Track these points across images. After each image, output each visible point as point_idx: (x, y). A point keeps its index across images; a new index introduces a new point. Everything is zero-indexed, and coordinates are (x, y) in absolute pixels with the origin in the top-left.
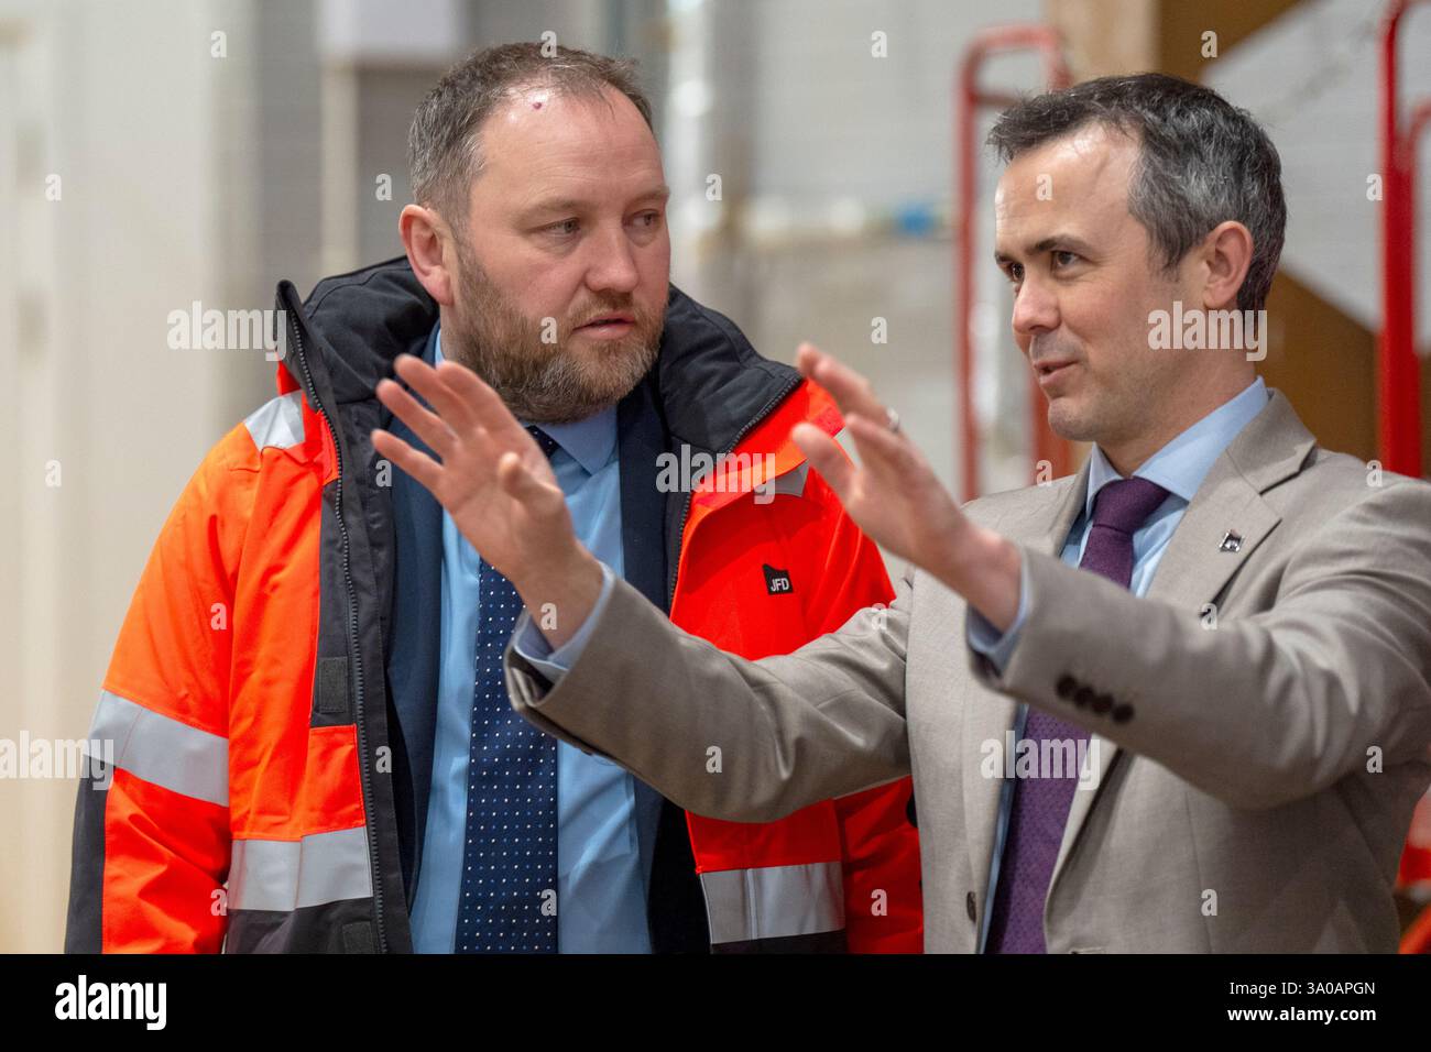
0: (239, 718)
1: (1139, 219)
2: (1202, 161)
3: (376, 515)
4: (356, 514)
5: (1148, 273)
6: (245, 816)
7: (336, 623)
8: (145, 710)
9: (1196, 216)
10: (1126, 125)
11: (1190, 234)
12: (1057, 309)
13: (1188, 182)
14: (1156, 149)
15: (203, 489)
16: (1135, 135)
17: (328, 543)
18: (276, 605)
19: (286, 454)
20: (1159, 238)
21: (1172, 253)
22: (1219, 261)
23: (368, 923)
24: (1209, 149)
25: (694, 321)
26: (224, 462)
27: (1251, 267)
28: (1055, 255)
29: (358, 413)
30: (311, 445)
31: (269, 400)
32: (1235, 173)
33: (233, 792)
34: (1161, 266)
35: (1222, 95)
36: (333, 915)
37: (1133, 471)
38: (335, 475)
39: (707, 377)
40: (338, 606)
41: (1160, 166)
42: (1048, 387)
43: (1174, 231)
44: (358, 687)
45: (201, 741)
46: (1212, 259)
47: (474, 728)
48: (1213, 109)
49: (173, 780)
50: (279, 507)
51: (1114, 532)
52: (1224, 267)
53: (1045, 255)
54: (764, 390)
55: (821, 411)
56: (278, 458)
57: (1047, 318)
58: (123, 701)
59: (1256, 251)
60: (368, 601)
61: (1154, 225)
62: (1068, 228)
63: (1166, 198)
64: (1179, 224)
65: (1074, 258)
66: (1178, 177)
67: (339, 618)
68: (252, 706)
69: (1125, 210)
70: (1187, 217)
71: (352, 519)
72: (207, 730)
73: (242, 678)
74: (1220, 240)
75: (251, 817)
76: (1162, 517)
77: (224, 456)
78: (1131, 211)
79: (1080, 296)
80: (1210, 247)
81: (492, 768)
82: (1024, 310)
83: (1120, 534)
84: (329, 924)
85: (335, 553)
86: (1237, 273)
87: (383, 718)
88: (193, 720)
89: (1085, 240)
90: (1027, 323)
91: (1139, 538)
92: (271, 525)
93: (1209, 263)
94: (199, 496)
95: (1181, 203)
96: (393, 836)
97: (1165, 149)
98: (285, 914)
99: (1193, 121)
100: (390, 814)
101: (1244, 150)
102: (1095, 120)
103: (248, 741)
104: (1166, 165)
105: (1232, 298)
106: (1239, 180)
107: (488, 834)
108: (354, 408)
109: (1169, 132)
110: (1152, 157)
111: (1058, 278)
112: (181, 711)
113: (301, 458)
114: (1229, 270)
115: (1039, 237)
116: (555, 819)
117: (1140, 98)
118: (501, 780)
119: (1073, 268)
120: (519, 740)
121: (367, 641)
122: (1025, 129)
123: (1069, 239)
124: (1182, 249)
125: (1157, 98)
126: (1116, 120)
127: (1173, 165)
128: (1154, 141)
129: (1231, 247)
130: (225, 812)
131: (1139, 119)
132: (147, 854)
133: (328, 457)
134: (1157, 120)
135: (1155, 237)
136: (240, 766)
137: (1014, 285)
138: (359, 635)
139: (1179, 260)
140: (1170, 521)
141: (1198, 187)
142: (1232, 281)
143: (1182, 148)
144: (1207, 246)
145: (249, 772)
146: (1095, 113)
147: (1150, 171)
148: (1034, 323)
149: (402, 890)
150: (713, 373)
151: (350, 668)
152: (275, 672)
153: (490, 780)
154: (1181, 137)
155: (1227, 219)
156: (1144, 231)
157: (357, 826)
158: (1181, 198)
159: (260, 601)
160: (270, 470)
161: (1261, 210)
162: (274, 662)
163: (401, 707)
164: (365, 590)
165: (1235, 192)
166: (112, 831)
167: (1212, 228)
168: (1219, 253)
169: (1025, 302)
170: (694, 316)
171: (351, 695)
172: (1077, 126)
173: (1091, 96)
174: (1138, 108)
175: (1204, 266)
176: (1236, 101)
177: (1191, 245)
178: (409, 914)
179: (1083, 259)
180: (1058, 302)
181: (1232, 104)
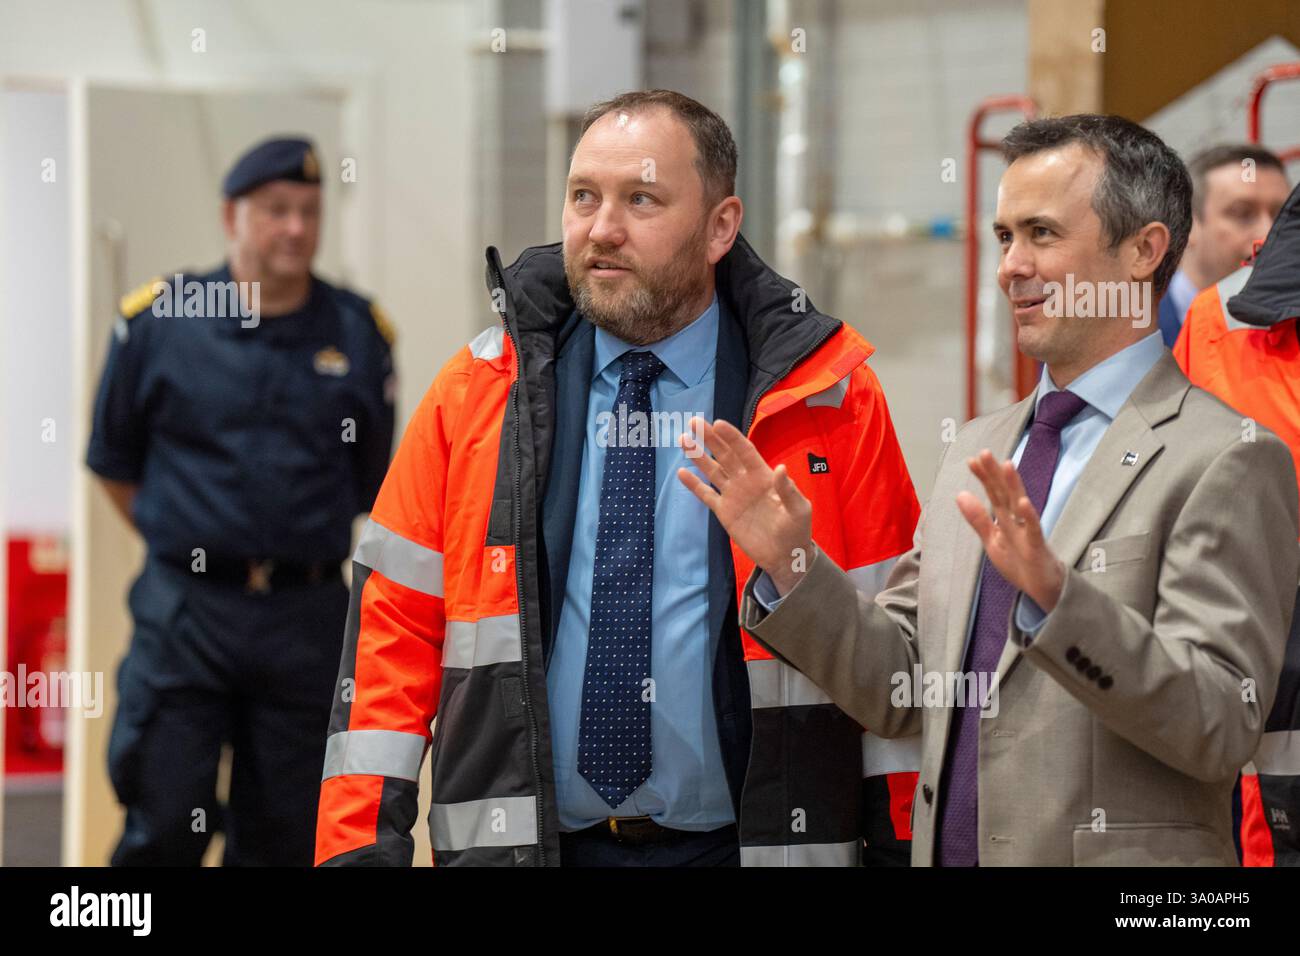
0: (451, 540)
1: (1097, 212)
2: (1144, 178)
3: (541, 406)
4: (525, 405)
5: (1097, 248)
6: (452, 605)
7: (506, 478)
8: (391, 532)
9: (1135, 216)
10: (1097, 147)
11: (1129, 227)
12: (1034, 265)
13: (1133, 190)
14: (1114, 167)
15: (437, 387)
16: (1102, 155)
17: (507, 423)
18: (475, 465)
19: (488, 363)
20: (1108, 227)
21: (1114, 240)
22: (1145, 248)
23: (517, 678)
24: (1149, 172)
25: (772, 287)
26: (452, 369)
27: (1167, 255)
28: (1036, 229)
29: (538, 340)
30: (505, 359)
31: (485, 329)
32: (1164, 190)
33: (446, 589)
34: (1106, 245)
35: (1161, 138)
36: (495, 672)
37: (1064, 385)
38: (515, 379)
39: (777, 325)
40: (508, 466)
41: (1116, 177)
42: (1021, 317)
43: (1120, 225)
44: (517, 521)
45: (426, 554)
46: (1141, 245)
47: (598, 553)
48: (1155, 145)
49: (408, 580)
50: (481, 399)
51: (1047, 427)
52: (1148, 253)
53: (1029, 229)
54: (812, 335)
55: (851, 349)
56: (483, 367)
57: (1024, 269)
58: (379, 526)
59: (1170, 245)
60: (528, 462)
61: (1106, 217)
62: (1048, 212)
63: (1117, 200)
64: (1123, 219)
65: (1048, 232)
66: (1127, 188)
67: (509, 474)
68: (458, 532)
69: (1089, 204)
70: (1129, 215)
71: (523, 408)
72: (430, 548)
73: (453, 514)
74: (1148, 234)
75: (455, 606)
76: (1078, 422)
77: (452, 366)
78: (1092, 206)
79: (1049, 257)
80: (1141, 237)
81: (608, 580)
82: (1009, 264)
83: (1051, 429)
84: (493, 678)
85: (511, 430)
86: (1157, 257)
87: (533, 542)
88: (421, 540)
89: (1059, 221)
90: (1012, 272)
91: (1066, 434)
92: (475, 411)
93: (1139, 248)
94: (434, 391)
95: (1127, 206)
96: (536, 621)
97: (1123, 168)
98: (468, 670)
99: (1142, 151)
100: (535, 605)
101: (1172, 177)
102: (1078, 139)
103: (456, 556)
104: (1120, 179)
105: (1150, 275)
106: (1166, 196)
107: (604, 625)
108: (536, 335)
109: (1125, 156)
110: (1112, 171)
111: (1037, 245)
112: (414, 534)
113: (499, 367)
114: (1152, 254)
115: (1029, 216)
116: (650, 615)
117: (1108, 132)
118: (614, 588)
119: (1046, 239)
120: (626, 561)
121: (525, 490)
122: (1028, 141)
123: (1049, 219)
124: (1122, 236)
125: (1119, 132)
126: (1091, 143)
127: (1124, 179)
128: (1114, 161)
129: (1154, 240)
130: (440, 602)
131: (1105, 144)
132: (385, 628)
133: (513, 367)
134: (1118, 147)
135: (1106, 225)
136: (450, 572)
137: (1004, 246)
138: (520, 485)
139: (1120, 243)
140: (1085, 426)
141: (1140, 196)
142: (1153, 262)
143: (1132, 168)
144: (1139, 237)
145: (455, 577)
146: (1075, 136)
147: (1109, 181)
148: (1017, 273)
149: (541, 657)
150: (781, 322)
151: (512, 507)
152: (472, 509)
153: (607, 588)
154: (1132, 161)
155: (1155, 220)
156: (1099, 220)
157: (512, 613)
158: (1127, 201)
159: (465, 462)
160: (477, 374)
161: (1178, 218)
162: (471, 502)
163: (547, 533)
164: (527, 456)
165: (1163, 204)
166: (365, 612)
167: (1144, 225)
168: (1146, 244)
169: (1012, 258)
170: (774, 283)
171: (512, 525)
172: (1064, 144)
173: (1075, 126)
174: (1106, 137)
175: (1135, 250)
176: (1169, 143)
177: (1128, 235)
178: (546, 673)
179: (1054, 233)
180: (1035, 259)
181: (1167, 144)
